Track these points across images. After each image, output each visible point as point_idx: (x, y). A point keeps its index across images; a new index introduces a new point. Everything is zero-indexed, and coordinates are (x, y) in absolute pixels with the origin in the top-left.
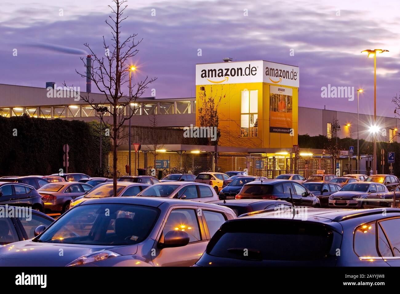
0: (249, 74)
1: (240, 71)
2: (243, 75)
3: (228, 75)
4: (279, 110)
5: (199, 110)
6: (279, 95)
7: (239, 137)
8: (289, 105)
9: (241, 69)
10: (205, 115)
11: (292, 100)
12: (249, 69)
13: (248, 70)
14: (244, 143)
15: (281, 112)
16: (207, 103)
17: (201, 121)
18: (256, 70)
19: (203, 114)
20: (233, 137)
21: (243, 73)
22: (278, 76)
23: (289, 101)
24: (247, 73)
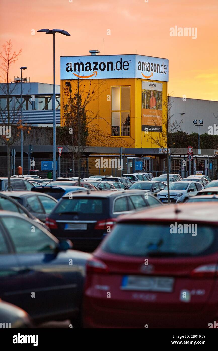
0: (121, 69)
1: (110, 65)
2: (113, 70)
3: (97, 70)
4: (150, 107)
5: (64, 106)
6: (151, 91)
7: (109, 136)
8: (159, 101)
9: (111, 63)
10: (71, 112)
11: (162, 95)
12: (121, 63)
13: (119, 64)
14: (115, 142)
15: (153, 109)
16: (73, 99)
17: (66, 119)
18: (128, 65)
19: (68, 111)
20: (103, 136)
21: (114, 67)
22: (149, 70)
23: (160, 97)
24: (119, 68)
